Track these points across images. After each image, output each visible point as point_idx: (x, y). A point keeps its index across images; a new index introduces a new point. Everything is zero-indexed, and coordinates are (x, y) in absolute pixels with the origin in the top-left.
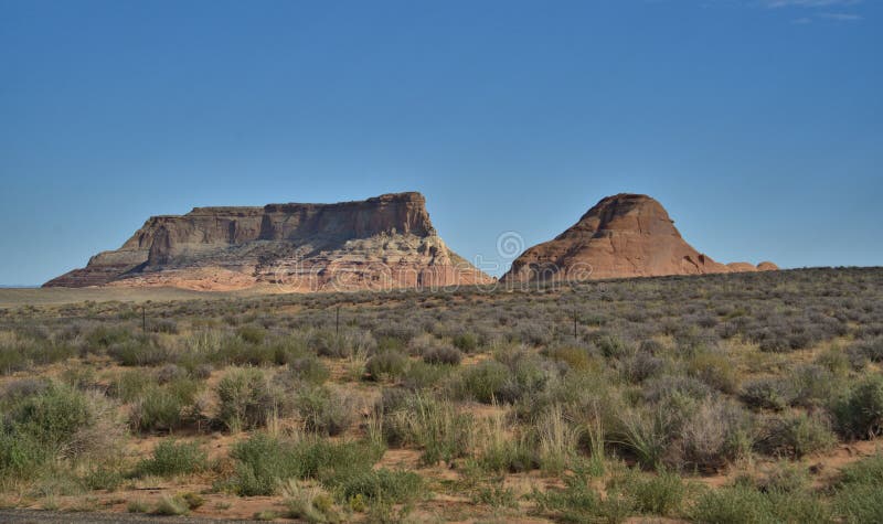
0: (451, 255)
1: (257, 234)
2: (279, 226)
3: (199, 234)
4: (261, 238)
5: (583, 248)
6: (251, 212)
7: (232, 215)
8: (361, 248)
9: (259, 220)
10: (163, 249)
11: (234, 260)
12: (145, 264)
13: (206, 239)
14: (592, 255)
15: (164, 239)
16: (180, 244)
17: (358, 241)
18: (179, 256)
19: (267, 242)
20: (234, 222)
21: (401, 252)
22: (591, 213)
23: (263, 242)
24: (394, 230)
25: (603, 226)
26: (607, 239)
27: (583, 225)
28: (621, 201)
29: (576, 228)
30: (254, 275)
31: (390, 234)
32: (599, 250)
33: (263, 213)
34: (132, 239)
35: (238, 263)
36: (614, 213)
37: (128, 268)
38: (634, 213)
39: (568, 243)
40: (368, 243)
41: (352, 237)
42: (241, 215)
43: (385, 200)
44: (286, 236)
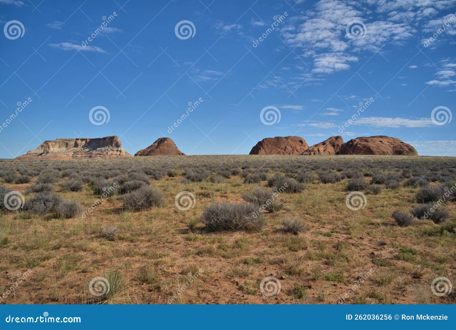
0: (125, 152)
1: (74, 146)
2: (79, 144)
3: (58, 146)
4: (74, 147)
5: (153, 151)
6: (72, 140)
7: (67, 141)
8: (101, 150)
9: (74, 142)
10: (48, 149)
11: (66, 152)
12: (43, 153)
13: (60, 147)
14: (154, 153)
15: (48, 147)
16: (52, 148)
17: (100, 148)
18: (52, 152)
19: (76, 148)
20: (67, 143)
21: (112, 151)
22: (156, 142)
23: (75, 148)
24: (110, 146)
25: (158, 145)
26: (159, 149)
27: (153, 145)
28: (163, 139)
29: (152, 146)
30: (72, 157)
31: (109, 147)
32: (156, 151)
33: (75, 140)
34: (40, 147)
35: (68, 153)
36: (161, 142)
37: (38, 154)
38: (166, 142)
39: (149, 150)
40: (103, 149)
41: (99, 147)
42: (69, 141)
43: (108, 138)
44: (81, 147)
